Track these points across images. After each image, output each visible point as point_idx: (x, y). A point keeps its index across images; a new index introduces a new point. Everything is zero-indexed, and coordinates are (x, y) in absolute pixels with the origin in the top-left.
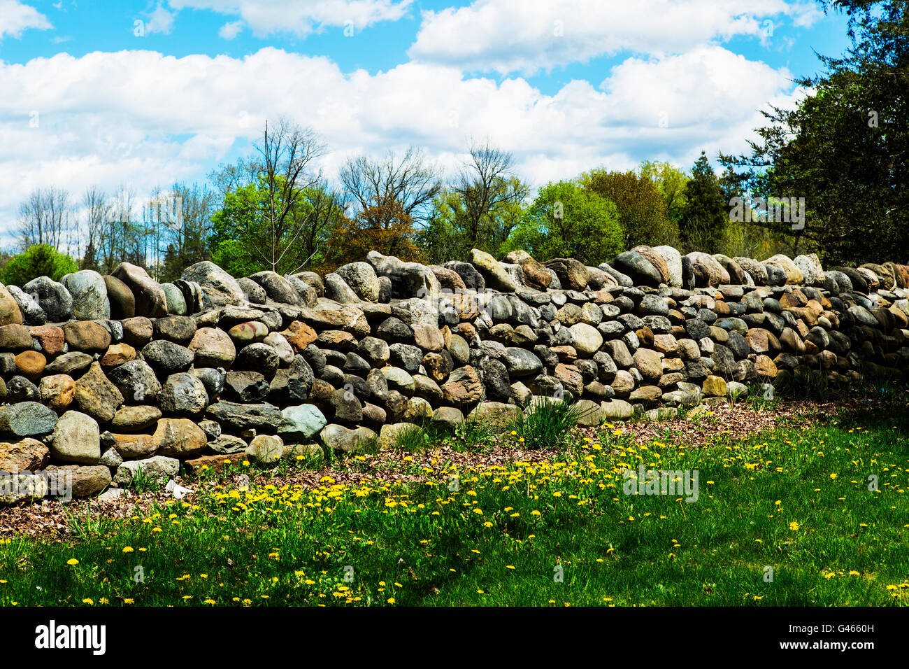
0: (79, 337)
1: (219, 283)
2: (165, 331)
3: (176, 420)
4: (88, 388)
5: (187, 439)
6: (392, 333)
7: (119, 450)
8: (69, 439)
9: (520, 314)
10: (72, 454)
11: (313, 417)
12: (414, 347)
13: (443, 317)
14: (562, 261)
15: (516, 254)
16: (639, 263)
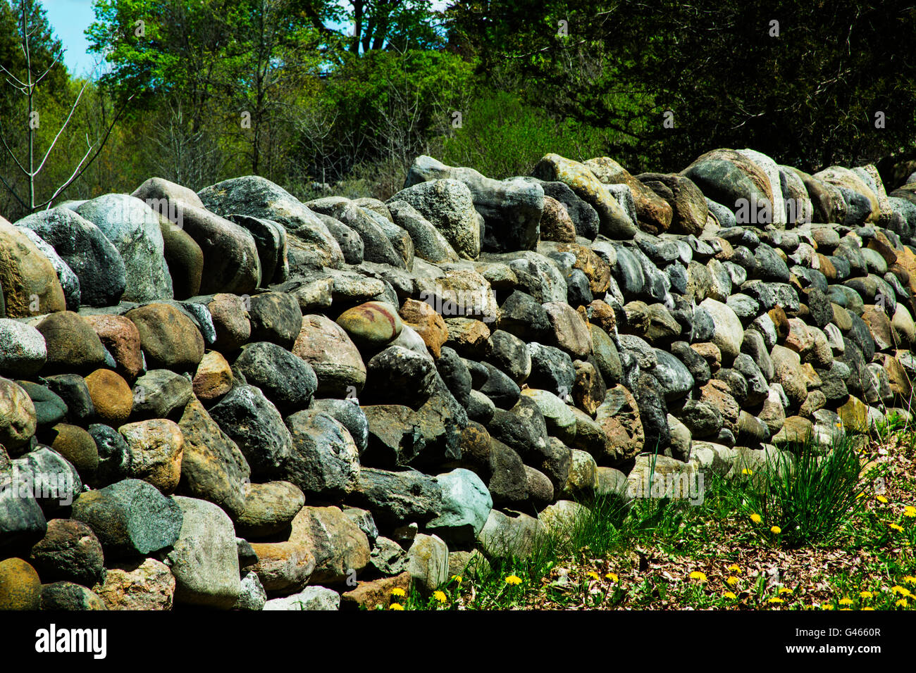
0: (163, 338)
1: (299, 221)
2: (271, 324)
3: (322, 509)
4: (203, 448)
5: (351, 549)
6: (530, 323)
7: (262, 578)
8: (203, 557)
9: (653, 283)
10: (210, 589)
11: (477, 494)
12: (557, 350)
13: (577, 289)
14: (661, 179)
15: (599, 163)
16: (739, 182)
